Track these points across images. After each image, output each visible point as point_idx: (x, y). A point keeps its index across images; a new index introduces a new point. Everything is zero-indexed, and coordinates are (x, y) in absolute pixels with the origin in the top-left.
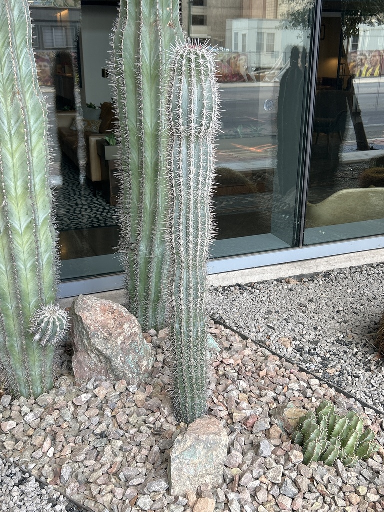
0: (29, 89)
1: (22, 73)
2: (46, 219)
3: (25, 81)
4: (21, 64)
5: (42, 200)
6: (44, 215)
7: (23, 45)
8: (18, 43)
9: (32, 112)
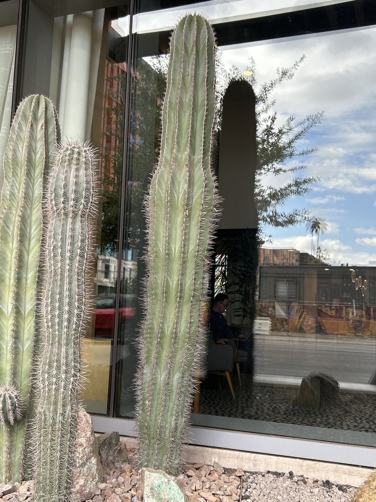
0: (37, 206)
1: (34, 195)
2: (31, 310)
3: (35, 201)
4: (35, 189)
5: (31, 292)
6: (31, 305)
7: (39, 176)
8: (36, 175)
9: (34, 222)
